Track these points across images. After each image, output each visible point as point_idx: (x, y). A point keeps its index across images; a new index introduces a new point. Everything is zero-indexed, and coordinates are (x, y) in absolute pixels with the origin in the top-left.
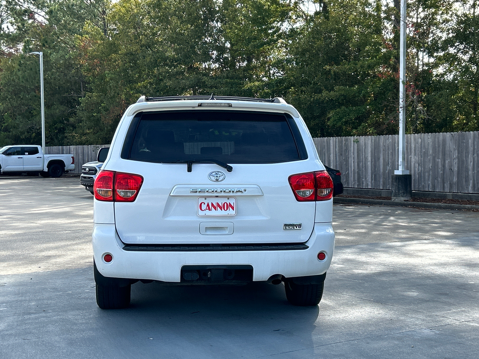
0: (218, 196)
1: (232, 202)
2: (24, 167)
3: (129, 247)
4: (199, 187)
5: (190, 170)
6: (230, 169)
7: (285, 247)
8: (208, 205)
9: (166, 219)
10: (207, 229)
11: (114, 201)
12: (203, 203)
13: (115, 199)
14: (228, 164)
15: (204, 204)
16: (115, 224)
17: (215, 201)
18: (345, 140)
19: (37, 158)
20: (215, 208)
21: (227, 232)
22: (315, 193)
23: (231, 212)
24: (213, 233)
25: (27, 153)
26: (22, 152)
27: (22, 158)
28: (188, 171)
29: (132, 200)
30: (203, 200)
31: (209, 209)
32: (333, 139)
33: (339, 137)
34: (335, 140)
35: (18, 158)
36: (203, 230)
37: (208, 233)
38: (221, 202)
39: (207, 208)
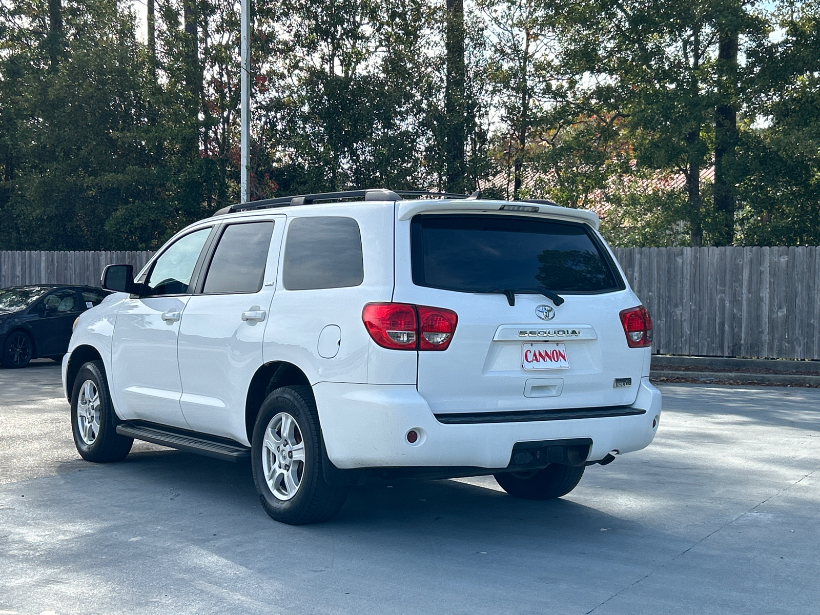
0: (548, 341)
1: (561, 349)
3: (444, 418)
4: (528, 328)
5: (512, 303)
6: (558, 302)
8: (535, 355)
9: (486, 375)
10: (535, 388)
11: (418, 348)
13: (419, 346)
14: (559, 295)
15: (531, 352)
16: (417, 384)
17: (542, 349)
18: (129, 258)
20: (543, 358)
21: (554, 393)
23: (562, 363)
24: (538, 395)
28: (509, 305)
29: (443, 347)
30: (527, 347)
31: (537, 360)
32: (106, 255)
33: (119, 252)
34: (109, 256)
36: (528, 391)
37: (533, 394)
38: (550, 348)
39: (534, 358)
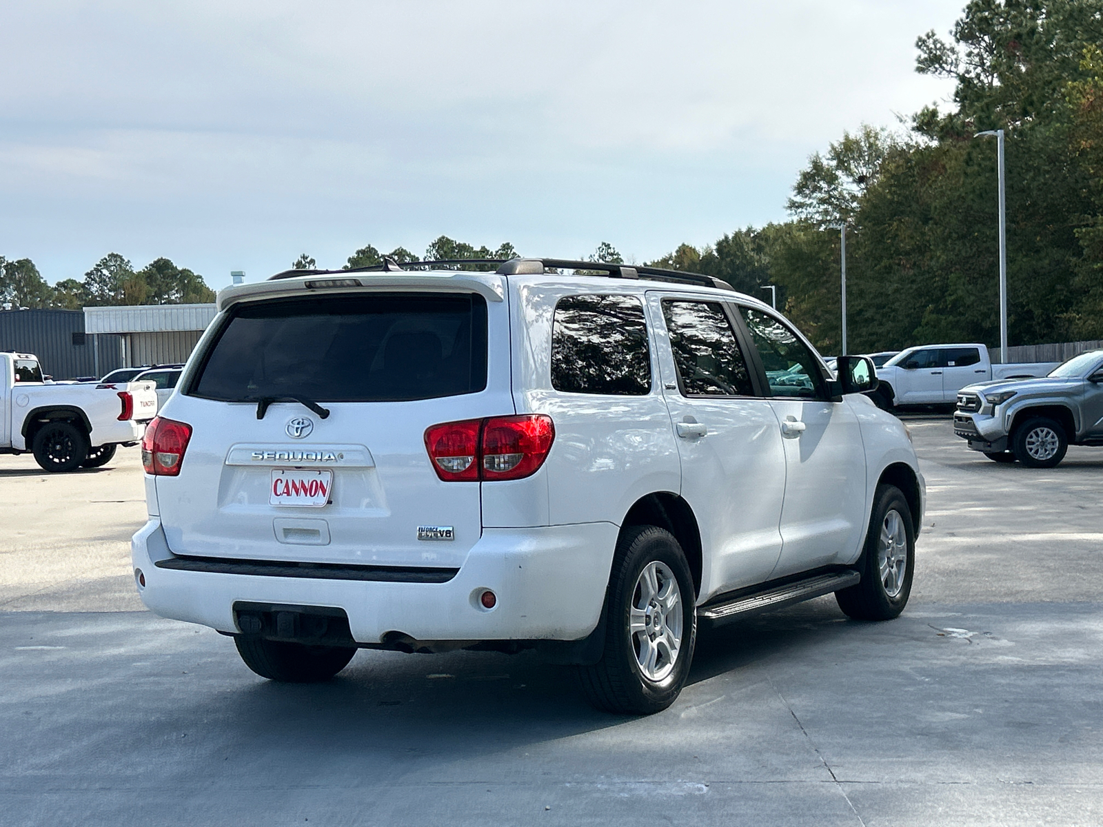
0: (300, 467)
1: (325, 479)
2: (946, 393)
5: (261, 415)
6: (324, 414)
7: (430, 576)
8: (287, 485)
9: (222, 510)
10: (287, 532)
11: (155, 472)
12: (279, 481)
13: (155, 469)
14: (322, 405)
15: (281, 482)
16: (160, 516)
17: (297, 477)
19: (977, 372)
20: (297, 492)
21: (320, 540)
22: (478, 463)
23: (321, 500)
24: (298, 541)
25: (953, 363)
26: (941, 360)
27: (940, 373)
28: (258, 418)
29: (176, 471)
30: (277, 475)
31: (288, 494)
35: (933, 373)
36: (281, 534)
37: (290, 540)
38: (308, 478)
39: (285, 491)
